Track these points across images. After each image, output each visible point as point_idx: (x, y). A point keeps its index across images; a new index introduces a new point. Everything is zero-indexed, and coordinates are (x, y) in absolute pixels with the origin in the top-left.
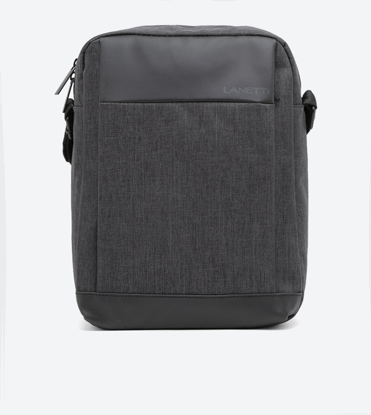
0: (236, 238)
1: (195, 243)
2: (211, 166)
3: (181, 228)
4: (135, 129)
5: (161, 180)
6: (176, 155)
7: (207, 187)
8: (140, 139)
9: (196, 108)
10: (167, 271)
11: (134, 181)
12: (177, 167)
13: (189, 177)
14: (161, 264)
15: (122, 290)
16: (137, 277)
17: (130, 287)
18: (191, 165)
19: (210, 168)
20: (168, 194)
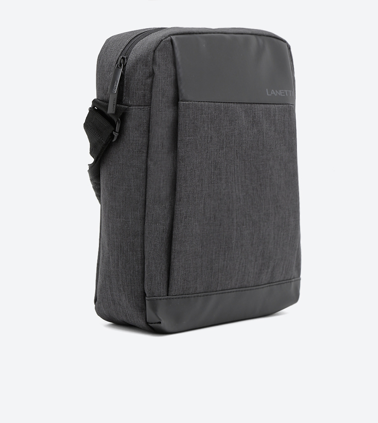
0: (280, 232)
1: (253, 239)
2: (262, 165)
3: (243, 225)
4: (208, 128)
5: (226, 178)
6: (237, 154)
7: (261, 185)
8: (211, 138)
9: (250, 109)
10: (228, 267)
11: (206, 180)
12: (237, 166)
13: (247, 175)
14: (224, 261)
15: (191, 291)
16: (204, 276)
17: (198, 286)
18: (247, 164)
19: (261, 166)
20: (232, 192)
